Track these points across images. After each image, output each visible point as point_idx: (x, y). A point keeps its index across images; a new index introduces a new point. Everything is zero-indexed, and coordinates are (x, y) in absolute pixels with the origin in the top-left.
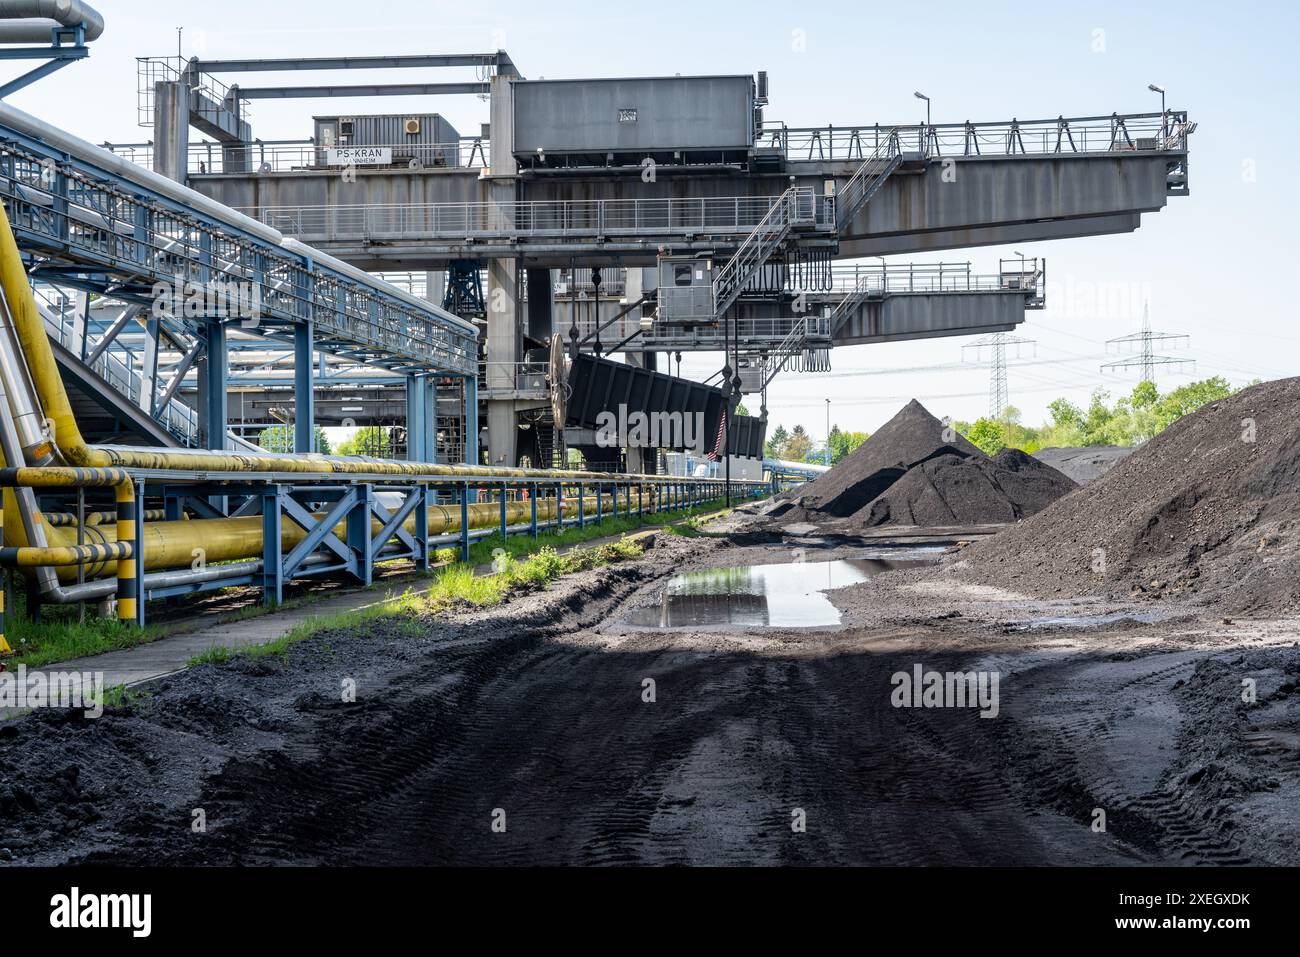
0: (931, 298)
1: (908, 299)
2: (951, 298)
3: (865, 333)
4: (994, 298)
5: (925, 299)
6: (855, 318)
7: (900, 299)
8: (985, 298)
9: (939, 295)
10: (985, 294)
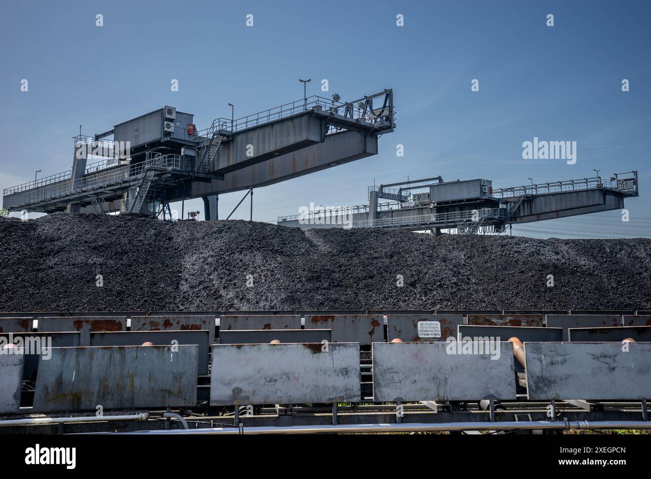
0: (555, 196)
1: (544, 197)
2: (564, 195)
3: (526, 214)
4: (584, 194)
5: (552, 196)
6: (522, 207)
7: (541, 197)
8: (580, 193)
9: (558, 194)
10: (580, 192)
